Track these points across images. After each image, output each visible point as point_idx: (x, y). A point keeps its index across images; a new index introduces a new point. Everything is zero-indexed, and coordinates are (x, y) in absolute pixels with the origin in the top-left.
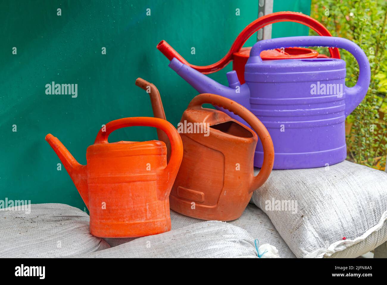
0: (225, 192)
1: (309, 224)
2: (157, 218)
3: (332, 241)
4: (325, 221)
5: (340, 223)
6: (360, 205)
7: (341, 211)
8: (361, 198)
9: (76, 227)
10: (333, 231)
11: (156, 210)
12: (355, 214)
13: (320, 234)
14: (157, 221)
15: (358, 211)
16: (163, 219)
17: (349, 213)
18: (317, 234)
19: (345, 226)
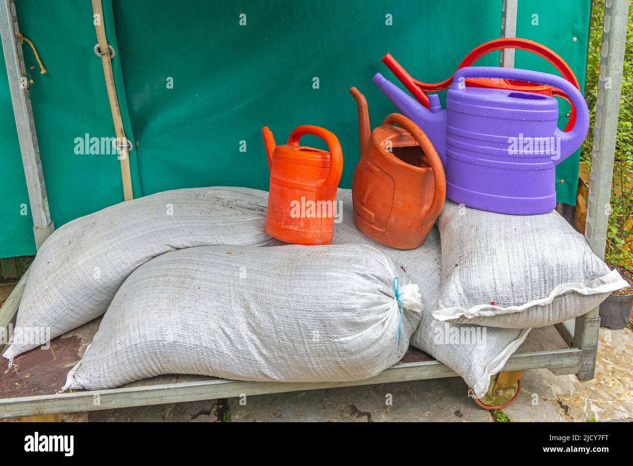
0: (393, 218)
1: (457, 276)
2: (310, 229)
3: (477, 302)
4: (475, 278)
5: (493, 285)
6: (528, 270)
7: (500, 271)
8: (531, 262)
9: (255, 218)
10: (481, 291)
11: (310, 221)
12: (518, 279)
13: (465, 291)
14: (309, 232)
15: (523, 276)
16: (317, 232)
17: (509, 276)
18: (462, 290)
19: (499, 289)
